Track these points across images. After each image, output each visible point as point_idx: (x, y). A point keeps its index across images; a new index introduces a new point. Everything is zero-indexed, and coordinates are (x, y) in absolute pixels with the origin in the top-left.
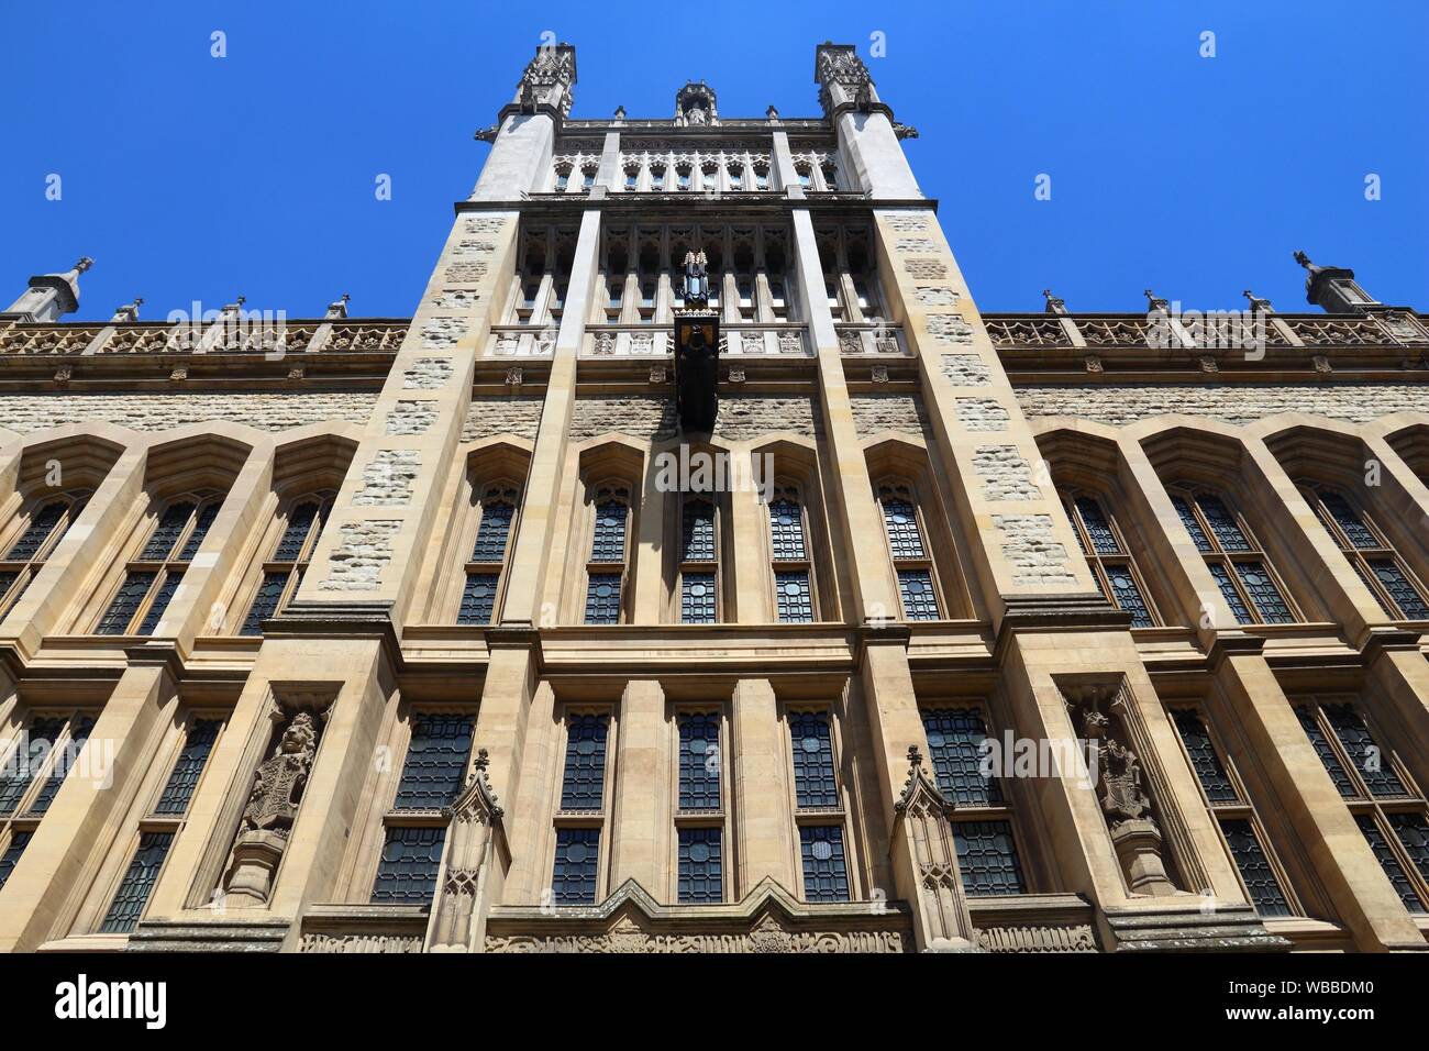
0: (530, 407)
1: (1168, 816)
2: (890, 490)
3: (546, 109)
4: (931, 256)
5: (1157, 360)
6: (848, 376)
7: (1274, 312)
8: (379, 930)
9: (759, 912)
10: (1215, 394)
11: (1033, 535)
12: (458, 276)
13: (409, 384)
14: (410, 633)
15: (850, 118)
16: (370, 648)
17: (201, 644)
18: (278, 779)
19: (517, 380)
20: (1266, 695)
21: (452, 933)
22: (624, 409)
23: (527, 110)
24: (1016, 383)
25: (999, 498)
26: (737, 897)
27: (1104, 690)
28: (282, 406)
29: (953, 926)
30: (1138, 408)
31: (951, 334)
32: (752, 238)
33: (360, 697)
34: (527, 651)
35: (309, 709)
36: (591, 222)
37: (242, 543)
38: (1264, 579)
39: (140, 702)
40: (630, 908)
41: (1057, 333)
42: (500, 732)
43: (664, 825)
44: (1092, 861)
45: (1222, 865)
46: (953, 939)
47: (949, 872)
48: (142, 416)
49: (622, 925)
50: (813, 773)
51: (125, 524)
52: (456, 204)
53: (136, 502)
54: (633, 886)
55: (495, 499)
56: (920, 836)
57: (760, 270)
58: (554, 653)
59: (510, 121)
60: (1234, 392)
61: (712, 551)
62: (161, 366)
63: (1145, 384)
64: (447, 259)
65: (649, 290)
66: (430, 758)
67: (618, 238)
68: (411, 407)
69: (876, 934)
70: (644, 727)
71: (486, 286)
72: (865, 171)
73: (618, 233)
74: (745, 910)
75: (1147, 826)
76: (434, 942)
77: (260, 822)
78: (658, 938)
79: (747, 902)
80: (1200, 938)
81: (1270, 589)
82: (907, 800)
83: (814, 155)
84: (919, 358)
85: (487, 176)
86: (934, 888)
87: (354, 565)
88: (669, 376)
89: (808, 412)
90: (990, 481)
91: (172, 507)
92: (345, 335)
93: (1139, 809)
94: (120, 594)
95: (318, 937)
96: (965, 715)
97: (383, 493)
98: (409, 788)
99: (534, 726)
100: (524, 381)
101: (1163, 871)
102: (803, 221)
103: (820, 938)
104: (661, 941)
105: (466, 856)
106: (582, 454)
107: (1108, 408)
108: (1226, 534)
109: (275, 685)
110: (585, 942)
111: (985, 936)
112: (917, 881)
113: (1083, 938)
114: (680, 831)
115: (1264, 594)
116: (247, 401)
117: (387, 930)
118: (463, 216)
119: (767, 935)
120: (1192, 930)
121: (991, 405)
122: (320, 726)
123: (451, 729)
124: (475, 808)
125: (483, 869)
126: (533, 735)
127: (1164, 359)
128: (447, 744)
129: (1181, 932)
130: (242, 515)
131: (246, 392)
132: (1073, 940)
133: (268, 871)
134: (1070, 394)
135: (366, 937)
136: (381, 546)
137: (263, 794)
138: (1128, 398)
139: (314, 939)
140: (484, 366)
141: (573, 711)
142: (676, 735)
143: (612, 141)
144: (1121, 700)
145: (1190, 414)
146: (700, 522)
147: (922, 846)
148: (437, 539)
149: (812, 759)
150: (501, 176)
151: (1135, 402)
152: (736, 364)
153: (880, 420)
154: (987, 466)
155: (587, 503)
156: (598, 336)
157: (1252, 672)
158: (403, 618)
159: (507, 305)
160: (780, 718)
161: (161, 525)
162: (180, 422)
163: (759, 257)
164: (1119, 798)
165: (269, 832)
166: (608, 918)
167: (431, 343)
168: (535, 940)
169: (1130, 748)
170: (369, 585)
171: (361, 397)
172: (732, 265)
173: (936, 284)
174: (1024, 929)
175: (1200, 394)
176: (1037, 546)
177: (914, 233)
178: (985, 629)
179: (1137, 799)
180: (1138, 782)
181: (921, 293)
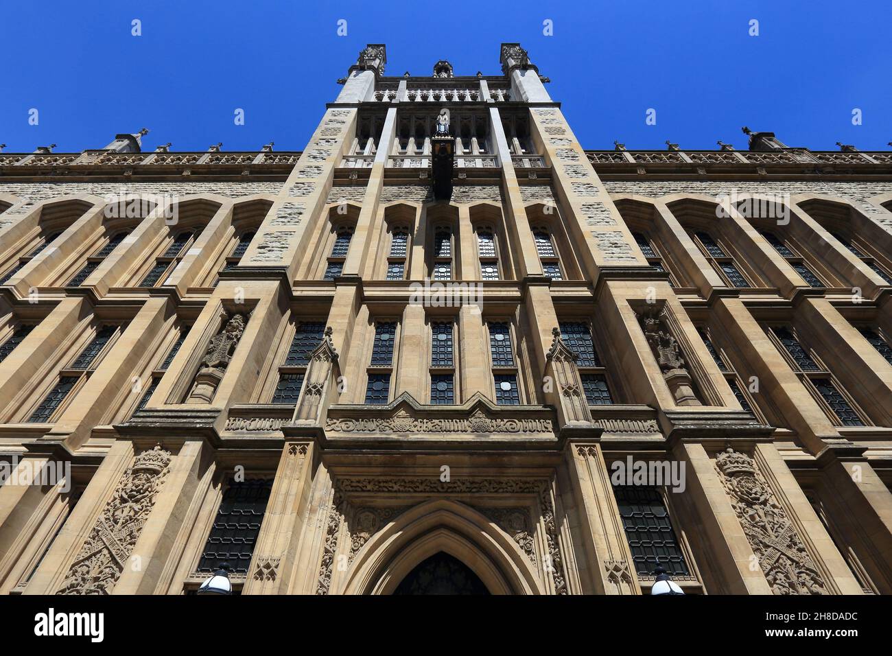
0: (361, 189)
1: (695, 368)
2: (537, 228)
3: (371, 68)
4: (558, 126)
5: (675, 168)
6: (518, 177)
7: (734, 149)
8: (270, 415)
9: (473, 408)
10: (704, 184)
11: (613, 240)
12: (327, 133)
13: (301, 176)
14: (297, 284)
15: (518, 72)
16: (274, 285)
17: (190, 291)
18: (222, 344)
19: (355, 177)
20: (742, 317)
21: (309, 414)
22: (407, 190)
23: (362, 69)
24: (603, 179)
25: (595, 224)
26: (461, 401)
27: (655, 308)
28: (238, 187)
29: (581, 415)
30: (664, 190)
31: (568, 157)
32: (470, 121)
33: (268, 306)
34: (355, 287)
35: (241, 313)
36: (392, 113)
37: (215, 246)
38: (734, 270)
39: (155, 313)
40: (405, 405)
41: (621, 158)
42: (339, 323)
43: (424, 373)
44: (655, 387)
45: (728, 391)
46: (580, 421)
47: (577, 388)
48: (167, 191)
49: (400, 414)
50: (501, 350)
51: (156, 240)
52: (327, 104)
53: (163, 230)
54: (406, 395)
55: (343, 231)
56: (560, 371)
57: (474, 136)
58: (369, 292)
59: (354, 73)
60: (714, 184)
61: (449, 253)
62: (178, 169)
63: (667, 180)
64: (322, 126)
65: (420, 145)
66: (306, 342)
67: (405, 121)
68: (302, 185)
69: (537, 421)
70: (414, 326)
71: (340, 138)
72: (525, 92)
73: (405, 119)
74: (467, 407)
75: (684, 372)
76: (298, 418)
77: (210, 364)
78: (419, 420)
79: (467, 404)
80: (720, 425)
81: (737, 275)
82: (553, 353)
83: (499, 91)
84: (553, 168)
85: (342, 94)
86: (569, 396)
87: (269, 251)
88: (429, 176)
89: (498, 192)
90: (590, 217)
91: (182, 234)
92: (271, 158)
93: (678, 364)
94: (152, 272)
95: (237, 419)
96: (579, 325)
97: (286, 220)
98: (294, 355)
99: (358, 324)
100: (358, 178)
101: (693, 395)
102: (495, 113)
103: (508, 422)
104: (421, 422)
105: (318, 378)
106: (386, 209)
107: (649, 190)
108: (713, 250)
109: (223, 301)
110: (380, 422)
111: (597, 423)
112: (560, 392)
113: (651, 426)
114: (432, 375)
115: (734, 277)
116: (221, 185)
117: (273, 415)
118: (330, 110)
119: (478, 420)
120: (715, 422)
121: (589, 186)
122: (246, 321)
123: (316, 329)
124: (324, 355)
125: (327, 383)
126: (358, 329)
127: (678, 168)
128: (314, 335)
129: (709, 422)
130: (215, 233)
131: (220, 181)
132: (646, 427)
133: (213, 388)
134: (629, 184)
135: (263, 419)
136: (284, 242)
137: (213, 351)
138: (659, 186)
139: (234, 420)
140: (338, 170)
141: (379, 321)
142: (431, 331)
143: (403, 84)
144: (665, 312)
145: (692, 193)
146: (444, 241)
147: (562, 376)
148: (313, 243)
149: (500, 343)
150: (349, 94)
151: (663, 188)
152: (462, 170)
153: (533, 195)
154: (588, 211)
155: (388, 232)
156: (394, 160)
157: (734, 306)
158: (294, 276)
159: (352, 149)
160: (483, 324)
161: (175, 242)
162: (186, 194)
163: (473, 130)
164: (667, 359)
165: (214, 369)
166: (393, 409)
167: (313, 160)
168: (354, 421)
169: (672, 335)
170: (276, 259)
171: (278, 184)
172: (460, 134)
173: (561, 137)
174: (618, 421)
175: (697, 184)
176: (615, 245)
177: (549, 117)
178: (589, 284)
179: (677, 359)
180: (677, 351)
181: (553, 141)
